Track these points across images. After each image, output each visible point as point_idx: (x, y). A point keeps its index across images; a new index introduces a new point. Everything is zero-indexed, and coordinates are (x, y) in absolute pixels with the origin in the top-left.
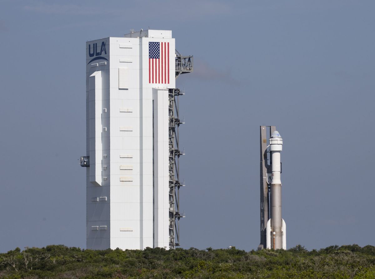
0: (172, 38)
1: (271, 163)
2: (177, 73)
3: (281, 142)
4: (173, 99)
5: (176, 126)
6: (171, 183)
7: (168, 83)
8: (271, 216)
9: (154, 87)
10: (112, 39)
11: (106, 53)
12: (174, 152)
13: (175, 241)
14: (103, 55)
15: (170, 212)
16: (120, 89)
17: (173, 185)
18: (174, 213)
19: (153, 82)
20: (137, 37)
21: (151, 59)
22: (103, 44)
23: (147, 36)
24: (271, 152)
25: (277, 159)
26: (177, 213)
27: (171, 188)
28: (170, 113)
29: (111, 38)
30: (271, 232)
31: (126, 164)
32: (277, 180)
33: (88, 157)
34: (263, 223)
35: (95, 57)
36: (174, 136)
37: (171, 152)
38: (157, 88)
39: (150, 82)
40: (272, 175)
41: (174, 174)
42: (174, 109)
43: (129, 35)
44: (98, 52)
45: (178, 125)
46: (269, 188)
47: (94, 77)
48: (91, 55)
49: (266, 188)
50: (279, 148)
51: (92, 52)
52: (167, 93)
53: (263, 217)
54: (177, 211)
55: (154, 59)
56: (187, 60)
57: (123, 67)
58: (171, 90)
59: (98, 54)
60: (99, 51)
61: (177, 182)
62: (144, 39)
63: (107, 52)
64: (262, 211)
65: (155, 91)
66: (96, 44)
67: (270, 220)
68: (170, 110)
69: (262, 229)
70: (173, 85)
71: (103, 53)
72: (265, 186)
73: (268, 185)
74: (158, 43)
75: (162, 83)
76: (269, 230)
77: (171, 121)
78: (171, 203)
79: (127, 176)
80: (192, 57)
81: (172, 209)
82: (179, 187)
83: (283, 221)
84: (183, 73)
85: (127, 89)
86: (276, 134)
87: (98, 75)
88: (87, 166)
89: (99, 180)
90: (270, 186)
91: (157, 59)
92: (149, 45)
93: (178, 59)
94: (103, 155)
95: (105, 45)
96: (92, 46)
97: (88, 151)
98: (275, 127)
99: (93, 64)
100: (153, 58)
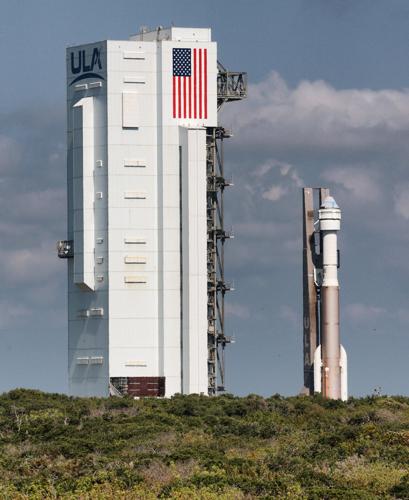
0: (212, 40)
1: (322, 250)
2: (220, 101)
3: (339, 216)
4: (213, 144)
5: (219, 189)
6: (210, 285)
7: (206, 117)
8: (322, 340)
9: (181, 124)
10: (110, 44)
11: (100, 67)
12: (216, 233)
13: (218, 383)
14: (96, 70)
15: (209, 334)
16: (124, 128)
17: (214, 288)
18: (216, 336)
19: (180, 117)
20: (152, 41)
21: (177, 78)
22: (96, 52)
23: (169, 38)
24: (322, 233)
25: (331, 244)
26: (221, 336)
27: (211, 294)
28: (208, 168)
29: (109, 42)
30: (322, 368)
31: (134, 254)
32: (331, 280)
33: (70, 242)
34: (307, 351)
35: (81, 73)
36: (215, 206)
37: (211, 234)
38: (186, 126)
39: (174, 117)
40: (324, 271)
41: (215, 270)
42: (215, 161)
43: (139, 36)
44: (86, 65)
45: (223, 188)
46: (318, 293)
47: (81, 107)
48: (75, 71)
49: (313, 293)
50: (335, 225)
51: (76, 66)
52: (204, 134)
53: (309, 342)
54: (220, 332)
55: (182, 78)
56: (236, 79)
57: (129, 90)
58: (209, 130)
59: (86, 69)
60: (88, 63)
61: (221, 284)
62: (165, 43)
63: (103, 65)
64: (307, 332)
65: (184, 131)
66: (84, 52)
67: (320, 347)
68: (208, 163)
69: (307, 362)
70: (213, 122)
71: (96, 67)
72: (311, 289)
73: (317, 288)
74: (187, 49)
75: (195, 117)
76: (318, 363)
77: (210, 181)
78: (211, 319)
79: (136, 274)
80: (244, 73)
81: (212, 329)
82: (223, 292)
83: (342, 348)
84: (230, 100)
85: (136, 128)
86: (329, 201)
87: (88, 104)
88: (70, 256)
89: (90, 280)
90: (321, 290)
91: (187, 78)
92: (174, 53)
93: (222, 76)
94: (96, 238)
95: (99, 54)
96: (76, 55)
97: (70, 232)
98: (328, 191)
99: (78, 85)
100: (180, 75)
